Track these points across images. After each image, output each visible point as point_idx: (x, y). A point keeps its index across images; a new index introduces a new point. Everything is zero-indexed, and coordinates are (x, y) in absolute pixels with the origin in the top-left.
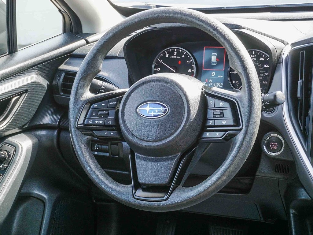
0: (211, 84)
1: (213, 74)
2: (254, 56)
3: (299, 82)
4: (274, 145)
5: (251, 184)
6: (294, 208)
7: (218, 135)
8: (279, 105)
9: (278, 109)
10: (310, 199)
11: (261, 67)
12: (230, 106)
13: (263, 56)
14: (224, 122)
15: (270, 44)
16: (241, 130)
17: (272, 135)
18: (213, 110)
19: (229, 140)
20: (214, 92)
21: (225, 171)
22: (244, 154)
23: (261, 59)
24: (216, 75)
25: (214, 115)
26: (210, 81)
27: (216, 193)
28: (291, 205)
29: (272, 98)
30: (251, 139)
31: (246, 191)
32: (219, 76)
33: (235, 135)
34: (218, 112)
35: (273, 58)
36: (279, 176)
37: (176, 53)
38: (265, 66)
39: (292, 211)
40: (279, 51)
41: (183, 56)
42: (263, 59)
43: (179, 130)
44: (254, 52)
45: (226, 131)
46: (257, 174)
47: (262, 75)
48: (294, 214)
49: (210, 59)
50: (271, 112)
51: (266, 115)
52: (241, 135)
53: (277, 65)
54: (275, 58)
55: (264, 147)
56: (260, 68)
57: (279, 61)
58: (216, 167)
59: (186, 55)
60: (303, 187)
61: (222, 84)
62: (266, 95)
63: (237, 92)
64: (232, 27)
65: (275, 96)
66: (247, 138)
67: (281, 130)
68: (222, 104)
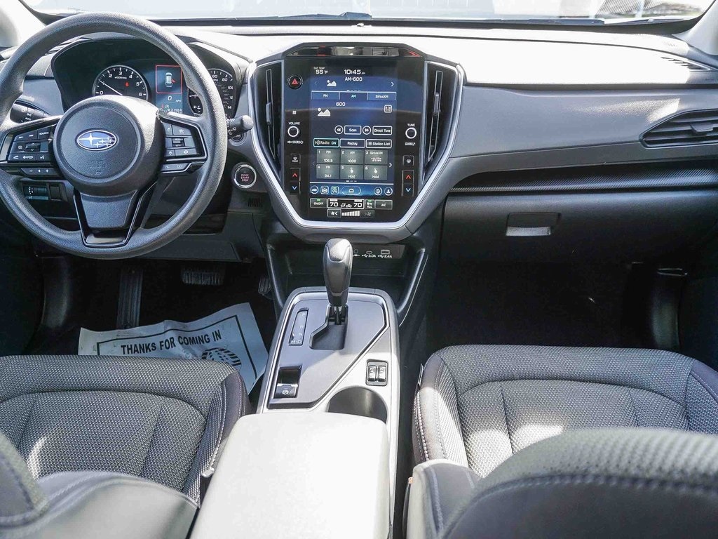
0: (169, 110)
1: (170, 98)
2: (216, 76)
3: (268, 105)
4: (245, 178)
5: (224, 221)
6: (271, 244)
7: (180, 166)
8: (247, 131)
9: (247, 135)
10: (287, 232)
11: (225, 89)
12: (192, 133)
13: (226, 77)
14: (186, 152)
15: (233, 61)
16: (206, 160)
17: (242, 166)
18: (172, 138)
19: (194, 171)
20: (170, 117)
21: (192, 207)
22: (212, 187)
23: (224, 80)
24: (174, 100)
25: (173, 143)
26: (167, 106)
27: (182, 234)
28: (268, 241)
29: (239, 123)
30: (218, 170)
31: (218, 230)
32: (177, 101)
33: (199, 166)
34: (177, 141)
35: (237, 77)
36: (253, 211)
37: (121, 73)
38: (229, 87)
39: (269, 247)
40: (243, 70)
41: (131, 77)
42: (226, 80)
43: (132, 164)
44: (215, 72)
45: (189, 162)
46: (229, 210)
47: (226, 99)
48: (271, 250)
49: (165, 81)
50: (239, 139)
51: (233, 143)
52: (206, 166)
53: (242, 85)
54: (239, 77)
55: (235, 180)
56: (223, 91)
57: (244, 82)
58: (181, 203)
59: (134, 75)
60: (279, 220)
61: (181, 110)
62: (232, 120)
63: (197, 116)
64: (187, 40)
65: (242, 121)
66: (214, 169)
67: (251, 159)
68: (181, 131)
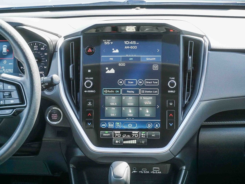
0: (4, 70)
1: (5, 62)
2: (37, 47)
3: (71, 66)
4: (55, 116)
5: (40, 147)
6: (72, 164)
7: (8, 112)
8: (55, 85)
9: (56, 88)
10: (84, 155)
12: (16, 88)
13: (43, 47)
14: (12, 102)
15: (47, 37)
16: (25, 107)
17: (54, 108)
18: (3, 92)
19: (17, 116)
20: (3, 77)
21: (15, 140)
22: (29, 126)
23: (42, 49)
24: (7, 63)
25: (4, 96)
26: (3, 68)
28: (71, 161)
29: (50, 80)
30: (34, 113)
31: (36, 153)
32: (10, 64)
33: (21, 111)
34: (7, 94)
35: (50, 48)
36: (60, 140)
39: (71, 166)
40: (54, 43)
42: (43, 49)
44: (36, 43)
45: (14, 108)
46: (43, 139)
47: (44, 61)
48: (73, 168)
49: (2, 50)
50: (51, 90)
51: (47, 93)
52: (26, 111)
53: (53, 53)
54: (51, 48)
55: (47, 117)
56: (42, 56)
57: (55, 51)
58: (9, 136)
60: (78, 147)
61: (12, 70)
62: (46, 78)
63: (21, 76)
64: (15, 25)
65: (52, 78)
66: (31, 113)
67: (59, 104)
68: (9, 87)
